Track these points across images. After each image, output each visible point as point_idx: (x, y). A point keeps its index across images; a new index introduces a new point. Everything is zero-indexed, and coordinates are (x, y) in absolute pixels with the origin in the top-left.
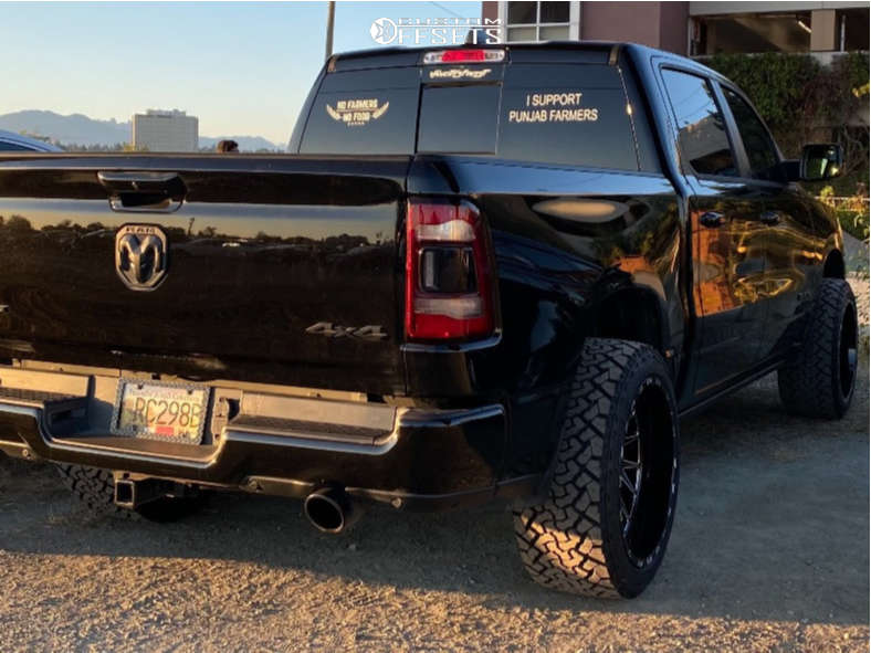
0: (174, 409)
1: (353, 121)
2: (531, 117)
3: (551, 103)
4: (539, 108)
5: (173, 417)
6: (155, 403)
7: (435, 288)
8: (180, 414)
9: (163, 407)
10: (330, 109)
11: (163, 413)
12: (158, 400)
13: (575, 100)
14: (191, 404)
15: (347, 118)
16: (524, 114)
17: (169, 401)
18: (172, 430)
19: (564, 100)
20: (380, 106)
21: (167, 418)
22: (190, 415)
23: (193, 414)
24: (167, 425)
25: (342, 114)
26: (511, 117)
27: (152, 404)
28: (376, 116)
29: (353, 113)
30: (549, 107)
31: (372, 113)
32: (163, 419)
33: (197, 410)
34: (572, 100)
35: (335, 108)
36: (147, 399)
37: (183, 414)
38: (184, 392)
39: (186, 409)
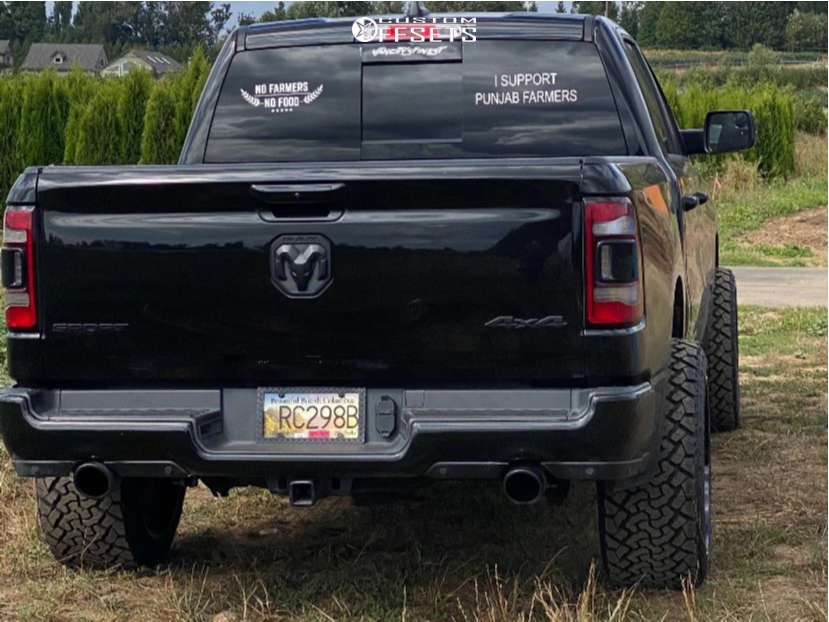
0: (326, 413)
1: (277, 107)
2: (500, 98)
3: (522, 83)
4: (509, 89)
5: (326, 421)
6: (303, 409)
7: (611, 278)
8: (333, 417)
9: (312, 412)
10: (245, 95)
11: (314, 417)
12: (305, 406)
13: (551, 79)
14: (345, 406)
15: (269, 103)
16: (491, 96)
17: (319, 406)
18: (327, 433)
19: (537, 79)
20: (311, 89)
21: (319, 423)
22: (345, 417)
23: (348, 416)
24: (320, 429)
25: (262, 99)
26: (477, 99)
27: (299, 411)
28: (307, 100)
29: (277, 98)
30: (521, 88)
31: (301, 97)
32: (313, 424)
33: (352, 411)
34: (547, 79)
35: (252, 93)
36: (292, 406)
37: (337, 417)
38: (336, 397)
39: (340, 412)
